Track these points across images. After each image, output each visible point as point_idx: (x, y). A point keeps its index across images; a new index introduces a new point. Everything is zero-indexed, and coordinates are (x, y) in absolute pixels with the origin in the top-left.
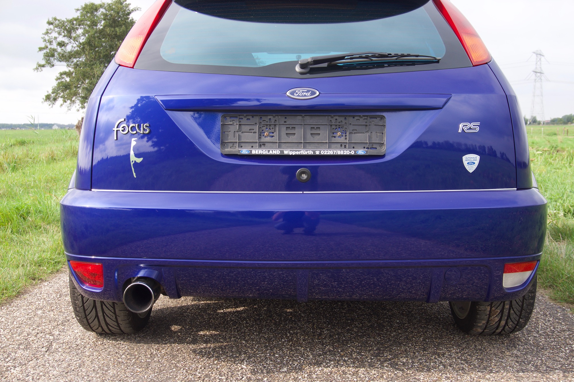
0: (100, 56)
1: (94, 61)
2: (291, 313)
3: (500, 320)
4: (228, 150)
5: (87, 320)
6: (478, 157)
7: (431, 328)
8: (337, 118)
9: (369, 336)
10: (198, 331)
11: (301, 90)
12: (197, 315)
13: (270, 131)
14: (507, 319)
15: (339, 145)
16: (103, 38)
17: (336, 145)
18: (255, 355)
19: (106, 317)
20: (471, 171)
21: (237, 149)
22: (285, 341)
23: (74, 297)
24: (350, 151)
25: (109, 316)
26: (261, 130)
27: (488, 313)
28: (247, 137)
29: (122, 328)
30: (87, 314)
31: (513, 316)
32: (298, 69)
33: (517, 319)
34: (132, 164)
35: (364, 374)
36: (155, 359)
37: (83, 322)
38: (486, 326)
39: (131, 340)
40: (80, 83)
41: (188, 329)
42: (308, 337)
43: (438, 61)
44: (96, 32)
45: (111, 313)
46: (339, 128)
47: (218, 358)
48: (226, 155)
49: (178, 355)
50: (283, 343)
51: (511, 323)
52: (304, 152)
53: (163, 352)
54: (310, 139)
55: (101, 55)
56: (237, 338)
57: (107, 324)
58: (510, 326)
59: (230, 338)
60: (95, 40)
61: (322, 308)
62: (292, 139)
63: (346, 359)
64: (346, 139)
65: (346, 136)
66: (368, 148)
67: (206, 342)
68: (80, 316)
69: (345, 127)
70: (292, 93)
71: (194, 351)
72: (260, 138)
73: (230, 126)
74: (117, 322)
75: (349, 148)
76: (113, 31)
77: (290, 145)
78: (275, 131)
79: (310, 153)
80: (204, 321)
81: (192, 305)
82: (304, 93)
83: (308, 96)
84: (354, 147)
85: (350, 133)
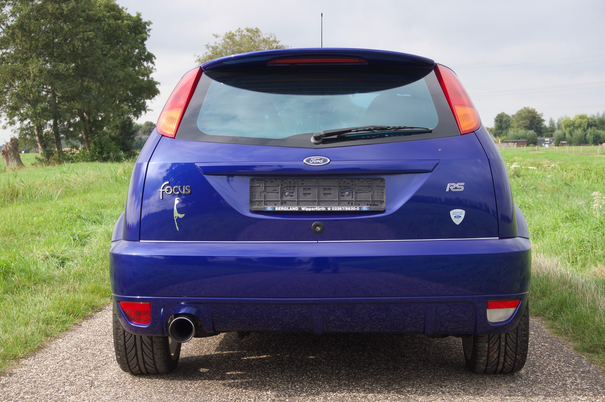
0: (37, 47)
1: (28, 52)
2: (312, 359)
3: (499, 357)
4: (256, 207)
5: (127, 359)
6: (463, 212)
7: (442, 370)
8: (345, 180)
9: (383, 374)
10: (225, 372)
11: (315, 158)
12: (221, 362)
13: (290, 191)
14: (505, 356)
15: (347, 203)
16: (43, 19)
17: (344, 203)
18: (278, 386)
19: (144, 355)
20: (458, 223)
21: (263, 206)
22: (305, 378)
23: (117, 337)
24: (356, 208)
25: (148, 354)
26: (282, 190)
27: (487, 349)
28: (272, 196)
29: (158, 367)
30: (128, 352)
31: (510, 353)
32: (312, 140)
33: (514, 355)
34: (175, 219)
35: (371, 397)
36: (190, 390)
37: (123, 360)
38: (487, 363)
39: (165, 379)
40: (7, 86)
41: (215, 371)
42: (327, 375)
43: (431, 132)
44: (32, 10)
45: (149, 351)
46: (347, 188)
47: (246, 388)
48: (253, 211)
49: (210, 388)
50: (304, 379)
51: (509, 359)
52: (318, 209)
53: (196, 385)
54: (323, 198)
55: (40, 45)
56: (262, 376)
57: (144, 362)
58: (509, 363)
59: (255, 376)
60: (30, 21)
61: (343, 356)
62: (308, 198)
63: (358, 388)
64: (352, 197)
65: (352, 195)
66: (370, 205)
67: (233, 379)
68: (121, 354)
69: (352, 188)
70: (308, 161)
71: (224, 385)
72: (282, 197)
73: (257, 188)
74: (154, 360)
75: (355, 205)
76: (57, 9)
77: (306, 203)
78: (294, 192)
79: (323, 209)
80: (229, 366)
81: (216, 355)
82: (318, 161)
83: (321, 163)
84: (359, 204)
85: (356, 193)
